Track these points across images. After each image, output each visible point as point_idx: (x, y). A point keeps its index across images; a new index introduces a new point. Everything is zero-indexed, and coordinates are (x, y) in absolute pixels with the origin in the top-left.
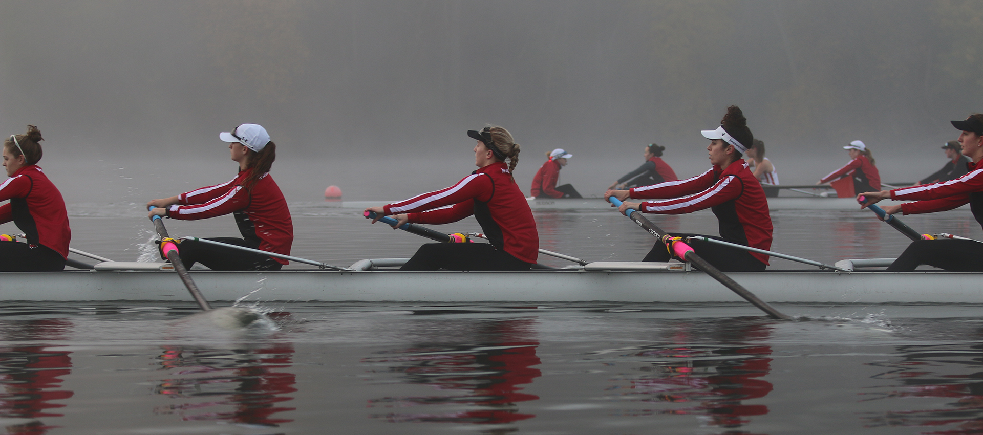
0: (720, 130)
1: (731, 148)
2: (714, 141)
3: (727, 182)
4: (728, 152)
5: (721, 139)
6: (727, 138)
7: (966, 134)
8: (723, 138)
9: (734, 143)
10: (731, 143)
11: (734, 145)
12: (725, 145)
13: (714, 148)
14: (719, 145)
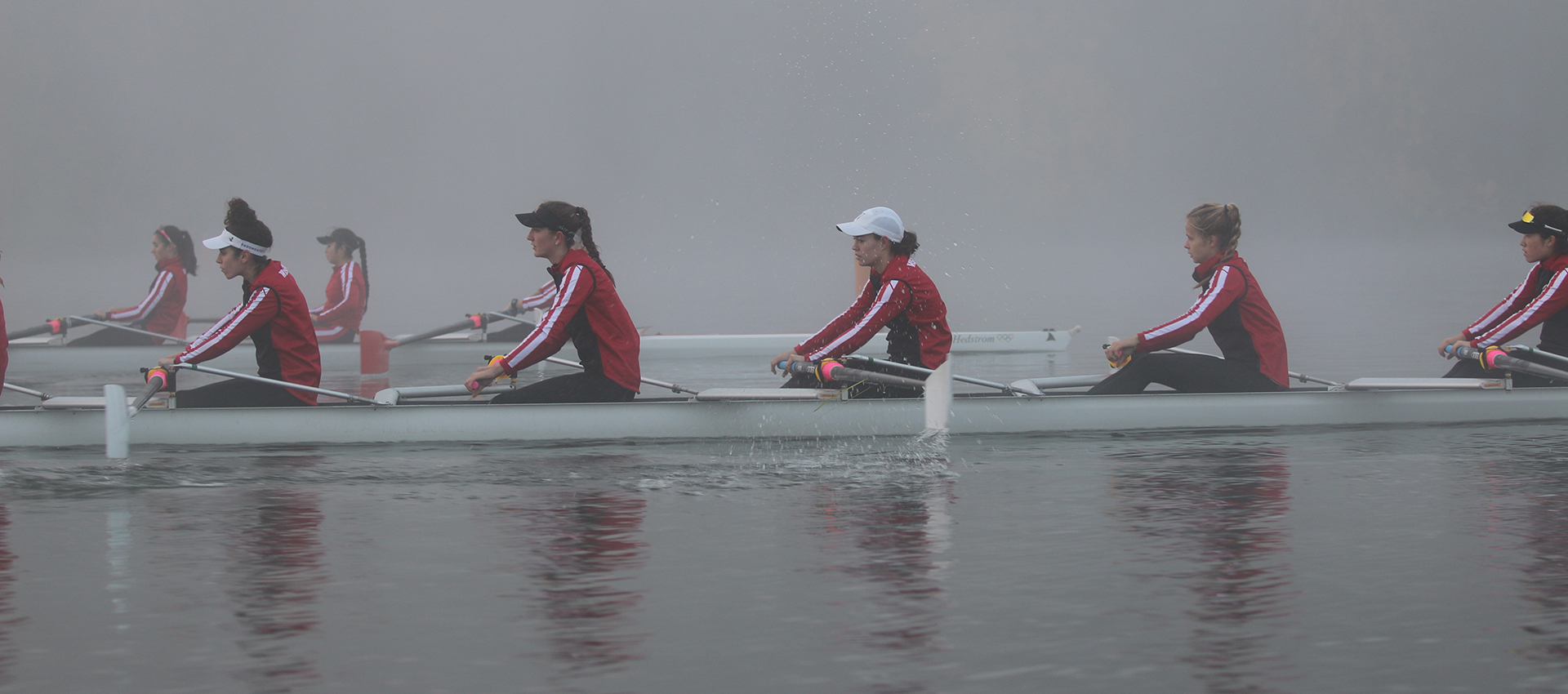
0: (226, 234)
1: (246, 254)
2: (223, 251)
3: (262, 295)
4: (245, 260)
5: (231, 246)
6: (237, 243)
7: (538, 231)
8: (231, 243)
9: (247, 247)
10: (243, 248)
11: (248, 249)
12: (238, 252)
13: (225, 258)
14: (229, 255)
